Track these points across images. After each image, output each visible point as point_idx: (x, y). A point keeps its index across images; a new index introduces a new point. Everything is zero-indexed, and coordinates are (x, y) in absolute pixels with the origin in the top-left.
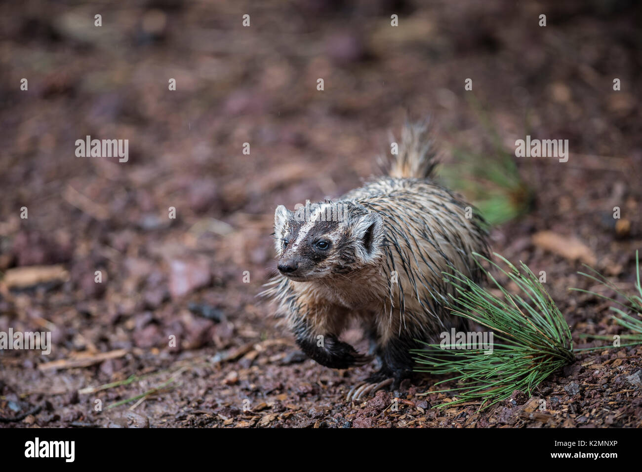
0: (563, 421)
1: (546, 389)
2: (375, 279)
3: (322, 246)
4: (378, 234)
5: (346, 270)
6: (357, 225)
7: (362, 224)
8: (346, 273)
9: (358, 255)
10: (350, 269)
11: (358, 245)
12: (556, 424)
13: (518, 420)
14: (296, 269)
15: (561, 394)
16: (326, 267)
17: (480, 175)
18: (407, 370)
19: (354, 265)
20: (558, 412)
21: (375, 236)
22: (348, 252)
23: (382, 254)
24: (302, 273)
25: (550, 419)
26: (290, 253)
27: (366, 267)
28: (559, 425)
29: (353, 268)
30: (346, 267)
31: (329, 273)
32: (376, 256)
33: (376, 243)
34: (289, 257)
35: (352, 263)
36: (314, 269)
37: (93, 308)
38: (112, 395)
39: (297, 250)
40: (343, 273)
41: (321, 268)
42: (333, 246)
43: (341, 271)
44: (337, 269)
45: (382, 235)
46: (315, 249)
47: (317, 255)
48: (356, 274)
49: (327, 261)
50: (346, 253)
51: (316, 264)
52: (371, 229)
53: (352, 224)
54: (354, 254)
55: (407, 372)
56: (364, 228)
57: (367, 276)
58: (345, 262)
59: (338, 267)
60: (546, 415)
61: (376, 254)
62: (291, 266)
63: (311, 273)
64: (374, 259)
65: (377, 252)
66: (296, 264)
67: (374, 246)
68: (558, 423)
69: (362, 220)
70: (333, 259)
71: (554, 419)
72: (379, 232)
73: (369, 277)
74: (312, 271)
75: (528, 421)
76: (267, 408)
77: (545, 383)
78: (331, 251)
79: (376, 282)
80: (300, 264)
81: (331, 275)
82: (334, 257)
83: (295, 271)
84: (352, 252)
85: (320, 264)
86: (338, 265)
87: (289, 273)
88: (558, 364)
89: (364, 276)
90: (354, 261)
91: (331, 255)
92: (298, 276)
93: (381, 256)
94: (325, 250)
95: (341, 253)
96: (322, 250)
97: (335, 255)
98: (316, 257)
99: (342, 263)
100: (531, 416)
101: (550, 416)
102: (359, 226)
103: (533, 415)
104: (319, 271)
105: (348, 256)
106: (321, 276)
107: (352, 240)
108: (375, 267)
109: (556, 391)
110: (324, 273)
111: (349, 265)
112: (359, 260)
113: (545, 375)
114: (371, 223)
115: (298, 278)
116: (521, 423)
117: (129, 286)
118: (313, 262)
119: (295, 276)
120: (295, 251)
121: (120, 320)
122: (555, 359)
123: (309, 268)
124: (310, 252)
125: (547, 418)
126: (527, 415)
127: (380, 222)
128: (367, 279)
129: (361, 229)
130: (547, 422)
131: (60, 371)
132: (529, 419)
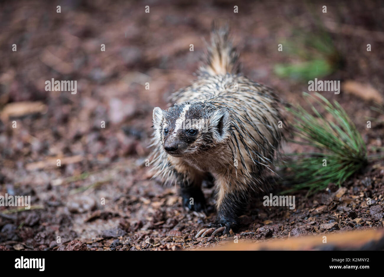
0: (360, 203)
1: (350, 182)
2: (223, 153)
3: (192, 133)
4: (226, 122)
5: (207, 148)
6: (213, 117)
7: (216, 116)
8: (206, 150)
9: (214, 137)
10: (209, 147)
11: (214, 130)
12: (356, 205)
13: (332, 202)
14: (177, 149)
15: (359, 186)
16: (195, 147)
17: (309, 45)
18: (233, 223)
19: (212, 144)
20: (357, 197)
21: (224, 124)
22: (208, 136)
23: (229, 136)
24: (181, 151)
25: (352, 202)
26: (172, 138)
27: (219, 145)
28: (358, 205)
29: (211, 146)
30: (207, 146)
31: (196, 150)
32: (225, 137)
33: (225, 129)
34: (172, 141)
35: (210, 143)
36: (188, 149)
37: (61, 129)
38: (73, 185)
39: (176, 136)
40: (204, 150)
41: (192, 147)
42: (199, 132)
43: (204, 149)
44: (201, 148)
45: (229, 123)
46: (188, 135)
47: (190, 139)
48: (212, 151)
49: (195, 143)
50: (207, 136)
51: (189, 145)
52: (222, 119)
53: (210, 117)
54: (212, 137)
55: (234, 224)
56: (217, 119)
57: (218, 151)
58: (206, 143)
59: (203, 146)
60: (350, 199)
61: (225, 136)
62: (174, 147)
63: (186, 151)
64: (224, 139)
65: (226, 134)
66: (177, 145)
67: (224, 130)
68: (357, 204)
69: (216, 114)
70: (199, 141)
71: (355, 201)
72: (227, 121)
73: (220, 152)
74: (187, 150)
75: (338, 203)
76: (171, 194)
77: (349, 179)
78: (198, 136)
79: (223, 155)
80: (179, 146)
81: (197, 152)
82: (200, 140)
83: (176, 150)
84: (211, 135)
85: (191, 145)
86: (203, 145)
87: (172, 152)
88: (358, 167)
89: (216, 151)
90: (212, 142)
91: (198, 138)
92: (178, 153)
93: (228, 137)
94: (194, 135)
95: (203, 137)
96: (192, 135)
97: (200, 138)
98: (189, 140)
99: (205, 143)
100: (340, 200)
101: (351, 199)
102: (215, 118)
103: (342, 199)
104: (191, 150)
105: (208, 138)
106: (192, 153)
107: (210, 128)
108: (223, 144)
109: (356, 184)
110: (194, 150)
111: (208, 145)
112: (215, 141)
113: (350, 174)
114: (222, 116)
115: (178, 155)
116: (333, 204)
117: (84, 115)
118: (187, 144)
119: (176, 154)
120: (175, 137)
121: (78, 137)
122: (356, 163)
123: (185, 148)
124: (185, 137)
125: (350, 201)
126: (337, 199)
127: (227, 114)
128: (218, 153)
129: (215, 120)
130: (351, 203)
131: (41, 170)
132: (339, 201)
